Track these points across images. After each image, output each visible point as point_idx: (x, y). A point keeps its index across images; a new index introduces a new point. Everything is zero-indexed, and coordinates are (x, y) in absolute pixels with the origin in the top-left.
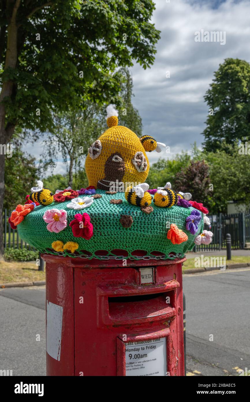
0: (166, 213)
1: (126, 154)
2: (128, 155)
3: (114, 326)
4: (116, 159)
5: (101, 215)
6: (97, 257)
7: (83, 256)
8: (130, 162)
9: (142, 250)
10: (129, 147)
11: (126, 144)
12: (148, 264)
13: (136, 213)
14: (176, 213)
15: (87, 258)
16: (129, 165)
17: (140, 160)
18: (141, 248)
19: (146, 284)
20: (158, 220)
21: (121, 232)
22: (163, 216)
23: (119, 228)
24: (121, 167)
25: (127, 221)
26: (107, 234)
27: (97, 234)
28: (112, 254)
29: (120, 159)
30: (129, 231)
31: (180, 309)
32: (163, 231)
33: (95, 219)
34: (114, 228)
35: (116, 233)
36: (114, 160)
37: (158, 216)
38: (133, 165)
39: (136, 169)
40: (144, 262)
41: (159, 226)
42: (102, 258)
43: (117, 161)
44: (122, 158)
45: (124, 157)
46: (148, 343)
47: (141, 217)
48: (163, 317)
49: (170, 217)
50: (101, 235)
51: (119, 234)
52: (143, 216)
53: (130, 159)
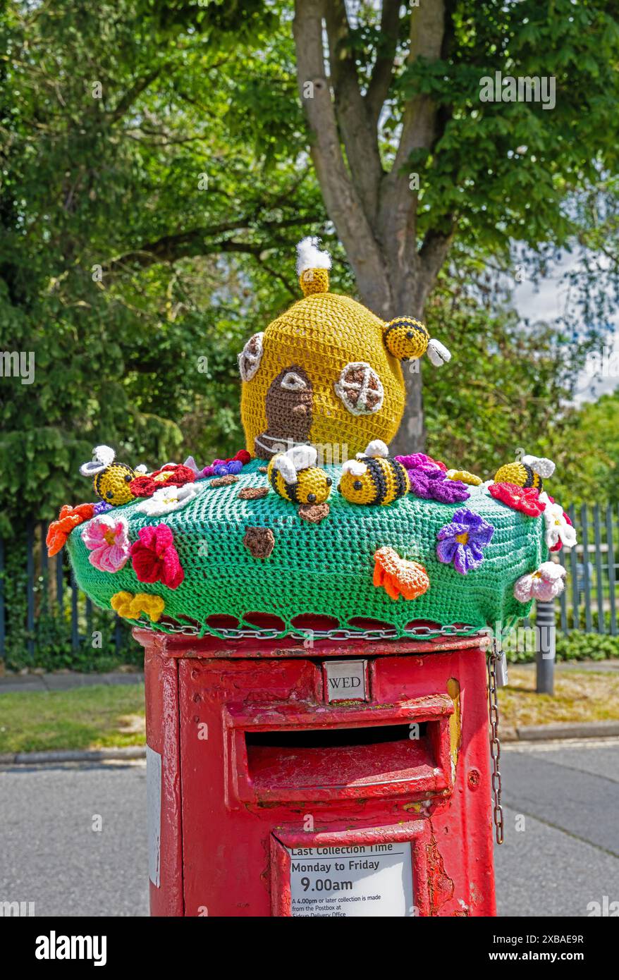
0: (370, 519)
1: (317, 368)
2: (323, 371)
3: (261, 804)
4: (292, 381)
5: (199, 529)
6: (214, 633)
7: (188, 630)
8: (328, 390)
9: (318, 616)
10: (325, 352)
11: (317, 343)
12: (346, 652)
13: (284, 522)
14: (403, 519)
15: (195, 633)
16: (323, 399)
17: (356, 385)
18: (316, 609)
19: (342, 701)
20: (345, 538)
21: (252, 568)
22: (360, 528)
23: (246, 560)
24: (300, 402)
25: (259, 542)
26: (218, 576)
27: (197, 574)
28: (247, 624)
29: (301, 383)
30: (269, 566)
31: (477, 774)
32: (364, 564)
33: (189, 538)
34: (234, 559)
35: (238, 572)
36: (284, 384)
37: (344, 527)
38: (337, 399)
39: (346, 409)
40: (334, 644)
41: (349, 553)
42: (225, 634)
43: (292, 387)
44: (305, 378)
45: (313, 377)
46: (354, 854)
47: (295, 531)
48: (394, 789)
49: (383, 530)
50: (205, 576)
51: (246, 573)
52: (304, 529)
53: (327, 381)
